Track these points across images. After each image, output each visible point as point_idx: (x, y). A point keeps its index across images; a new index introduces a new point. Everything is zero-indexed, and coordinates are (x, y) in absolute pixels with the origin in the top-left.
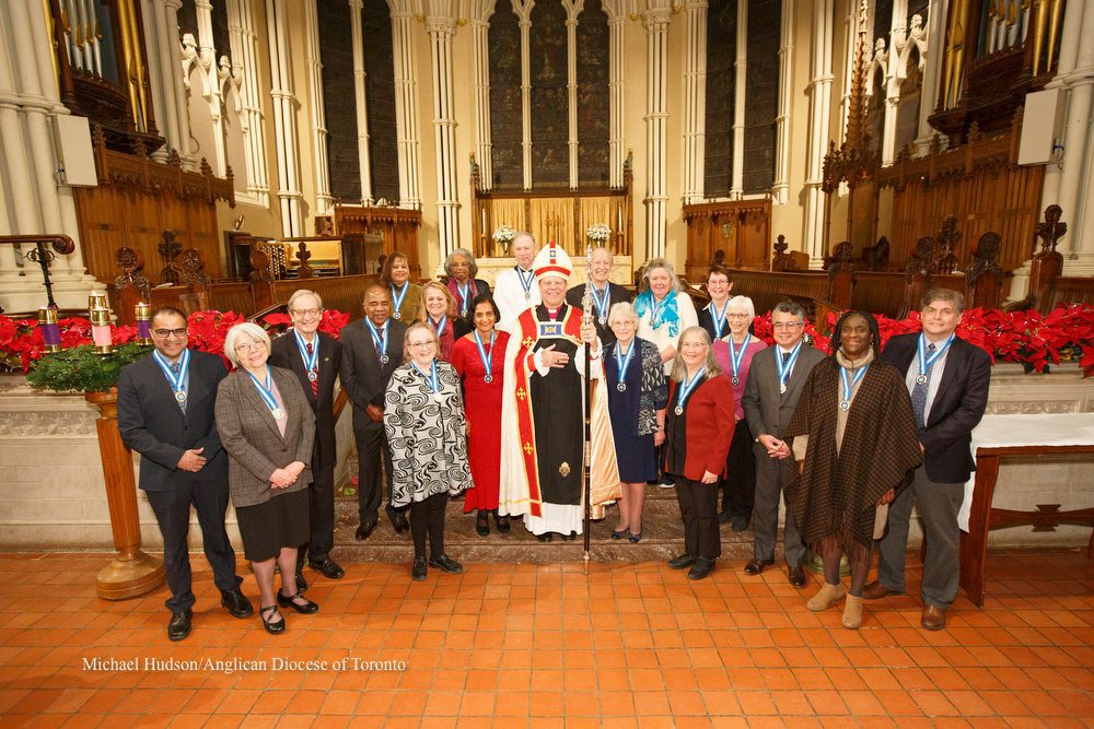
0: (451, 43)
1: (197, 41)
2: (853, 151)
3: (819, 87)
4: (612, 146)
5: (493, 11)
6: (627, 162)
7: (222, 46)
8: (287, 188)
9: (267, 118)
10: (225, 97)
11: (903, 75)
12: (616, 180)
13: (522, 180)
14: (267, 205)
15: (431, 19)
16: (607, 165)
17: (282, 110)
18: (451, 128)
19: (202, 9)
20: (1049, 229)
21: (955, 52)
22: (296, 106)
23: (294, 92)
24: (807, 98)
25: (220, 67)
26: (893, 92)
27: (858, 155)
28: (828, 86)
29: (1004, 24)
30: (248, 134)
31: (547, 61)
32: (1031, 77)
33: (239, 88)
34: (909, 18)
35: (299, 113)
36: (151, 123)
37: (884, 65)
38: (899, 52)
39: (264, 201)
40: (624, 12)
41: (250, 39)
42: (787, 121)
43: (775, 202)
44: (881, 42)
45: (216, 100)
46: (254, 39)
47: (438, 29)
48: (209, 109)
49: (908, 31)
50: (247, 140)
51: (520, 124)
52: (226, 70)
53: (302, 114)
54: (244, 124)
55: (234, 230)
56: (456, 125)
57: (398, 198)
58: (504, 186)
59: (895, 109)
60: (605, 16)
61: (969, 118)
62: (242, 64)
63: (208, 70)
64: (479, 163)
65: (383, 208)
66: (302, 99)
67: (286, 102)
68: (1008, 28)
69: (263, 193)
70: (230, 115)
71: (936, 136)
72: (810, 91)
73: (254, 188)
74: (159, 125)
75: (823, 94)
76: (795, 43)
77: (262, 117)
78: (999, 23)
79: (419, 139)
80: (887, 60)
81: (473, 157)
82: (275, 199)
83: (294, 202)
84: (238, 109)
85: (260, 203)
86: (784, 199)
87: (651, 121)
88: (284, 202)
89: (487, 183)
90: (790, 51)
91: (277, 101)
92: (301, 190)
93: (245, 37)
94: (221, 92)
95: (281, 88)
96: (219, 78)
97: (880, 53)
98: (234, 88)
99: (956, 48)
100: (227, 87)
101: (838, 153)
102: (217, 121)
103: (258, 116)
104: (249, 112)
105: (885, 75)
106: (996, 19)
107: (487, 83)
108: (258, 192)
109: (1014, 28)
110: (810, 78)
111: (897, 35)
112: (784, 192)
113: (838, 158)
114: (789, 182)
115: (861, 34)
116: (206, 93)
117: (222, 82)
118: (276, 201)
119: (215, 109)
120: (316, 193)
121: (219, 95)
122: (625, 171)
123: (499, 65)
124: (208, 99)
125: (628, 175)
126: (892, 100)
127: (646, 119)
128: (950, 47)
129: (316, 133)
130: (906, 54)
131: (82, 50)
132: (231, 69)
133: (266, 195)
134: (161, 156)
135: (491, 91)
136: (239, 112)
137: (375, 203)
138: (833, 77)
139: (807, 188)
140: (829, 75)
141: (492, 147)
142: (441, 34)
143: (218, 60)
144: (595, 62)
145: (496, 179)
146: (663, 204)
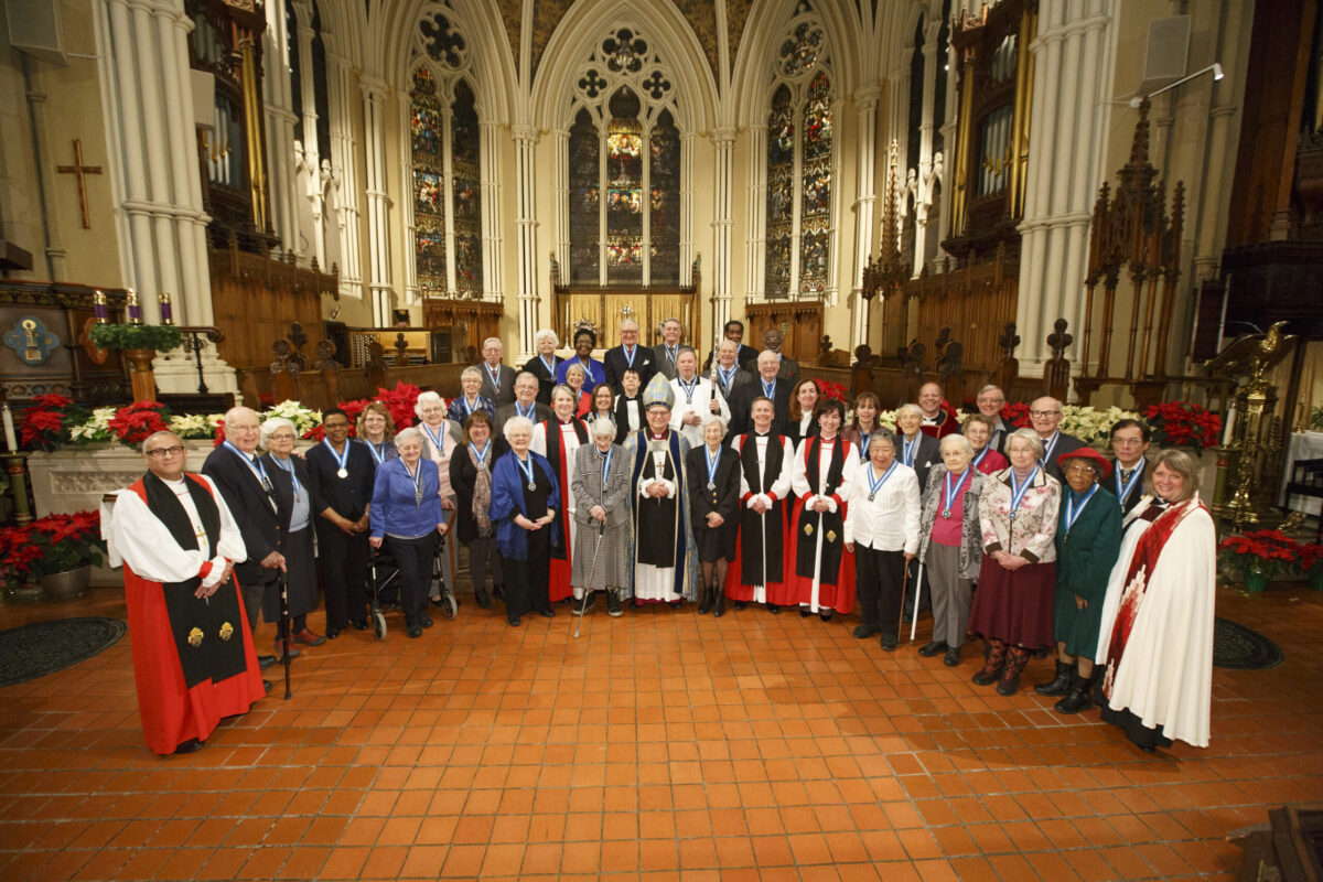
0: (535, 150)
1: (303, 147)
2: (886, 265)
3: (863, 205)
4: (682, 248)
5: (574, 122)
6: (695, 263)
7: (325, 152)
8: (379, 279)
9: (363, 215)
10: (326, 196)
11: (929, 201)
12: (685, 280)
13: (598, 277)
14: (359, 296)
15: (516, 127)
16: (678, 265)
17: (376, 209)
18: (532, 227)
19: (308, 119)
20: (1007, 341)
21: (960, 191)
22: (389, 204)
23: (387, 192)
24: (853, 215)
25: (321, 169)
26: (922, 215)
27: (891, 269)
28: (871, 204)
29: (993, 173)
30: (344, 230)
31: (623, 169)
32: (1010, 218)
33: (338, 188)
34: (933, 155)
35: (391, 212)
36: (269, 224)
37: (914, 191)
38: (926, 182)
39: (357, 293)
40: (694, 128)
41: (350, 144)
42: (837, 233)
43: (827, 304)
44: (913, 172)
45: (318, 201)
46: (353, 144)
47: (523, 136)
48: (311, 208)
49: (933, 165)
50: (343, 236)
51: (598, 225)
52: (327, 173)
53: (394, 212)
54: (341, 221)
55: (331, 319)
56: (537, 225)
57: (481, 291)
58: (582, 282)
59: (924, 229)
60: (676, 132)
61: (971, 245)
62: (341, 167)
63: (312, 173)
64: (558, 260)
65: (468, 301)
66: (395, 200)
67: (380, 201)
68: (996, 176)
69: (357, 284)
70: (329, 213)
71: (947, 259)
72: (856, 208)
73: (348, 281)
74: (275, 227)
75: (867, 211)
76: (843, 166)
77: (357, 215)
78: (990, 172)
79: (502, 238)
80: (917, 187)
81: (553, 255)
82: (368, 290)
83: (384, 294)
84: (336, 207)
85: (354, 294)
86: (835, 302)
87: (717, 228)
88: (376, 293)
89: (565, 280)
90: (839, 173)
91: (371, 200)
92: (391, 282)
93: (344, 141)
94: (322, 192)
95: (375, 187)
96: (321, 179)
97: (912, 181)
98: (333, 189)
99: (960, 188)
100: (328, 187)
101: (874, 266)
102: (317, 219)
103: (354, 214)
104: (346, 209)
105: (916, 200)
106: (987, 169)
107: (567, 187)
108: (352, 284)
109: (1000, 177)
110: (856, 197)
111: (924, 169)
112: (834, 296)
113: (874, 271)
114: (838, 287)
115: (892, 167)
116: (309, 193)
117: (324, 183)
118: (368, 292)
119: (317, 209)
120: (405, 286)
121: (320, 196)
122: (693, 272)
123: (579, 171)
124: (311, 199)
125: (696, 276)
126: (921, 221)
127: (713, 226)
128: (956, 187)
129: (406, 230)
130: (931, 184)
131: (215, 162)
132: (331, 171)
133: (359, 287)
134: (275, 254)
135: (570, 195)
136: (337, 211)
137: (460, 296)
138: (874, 197)
139: (854, 292)
140: (871, 196)
141: (571, 246)
142: (525, 142)
143: (320, 163)
144: (668, 172)
145: (574, 275)
146: (728, 303)
